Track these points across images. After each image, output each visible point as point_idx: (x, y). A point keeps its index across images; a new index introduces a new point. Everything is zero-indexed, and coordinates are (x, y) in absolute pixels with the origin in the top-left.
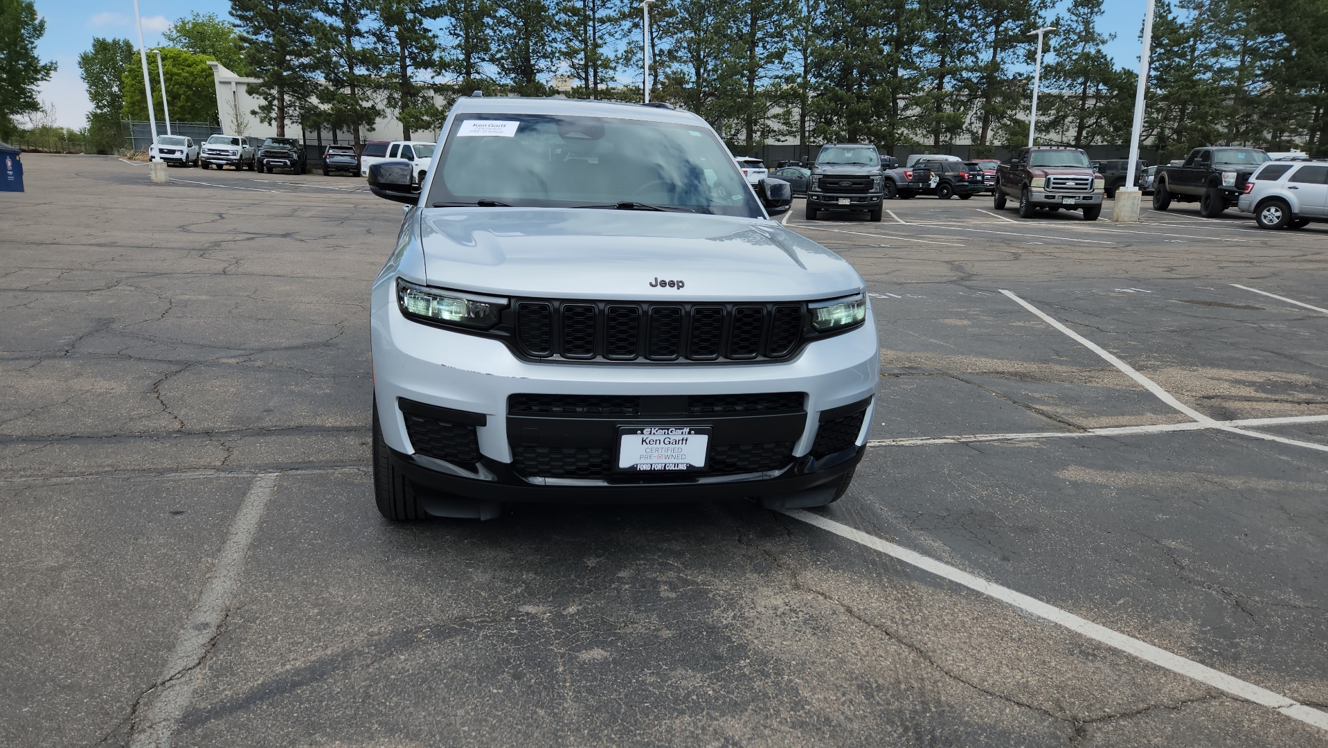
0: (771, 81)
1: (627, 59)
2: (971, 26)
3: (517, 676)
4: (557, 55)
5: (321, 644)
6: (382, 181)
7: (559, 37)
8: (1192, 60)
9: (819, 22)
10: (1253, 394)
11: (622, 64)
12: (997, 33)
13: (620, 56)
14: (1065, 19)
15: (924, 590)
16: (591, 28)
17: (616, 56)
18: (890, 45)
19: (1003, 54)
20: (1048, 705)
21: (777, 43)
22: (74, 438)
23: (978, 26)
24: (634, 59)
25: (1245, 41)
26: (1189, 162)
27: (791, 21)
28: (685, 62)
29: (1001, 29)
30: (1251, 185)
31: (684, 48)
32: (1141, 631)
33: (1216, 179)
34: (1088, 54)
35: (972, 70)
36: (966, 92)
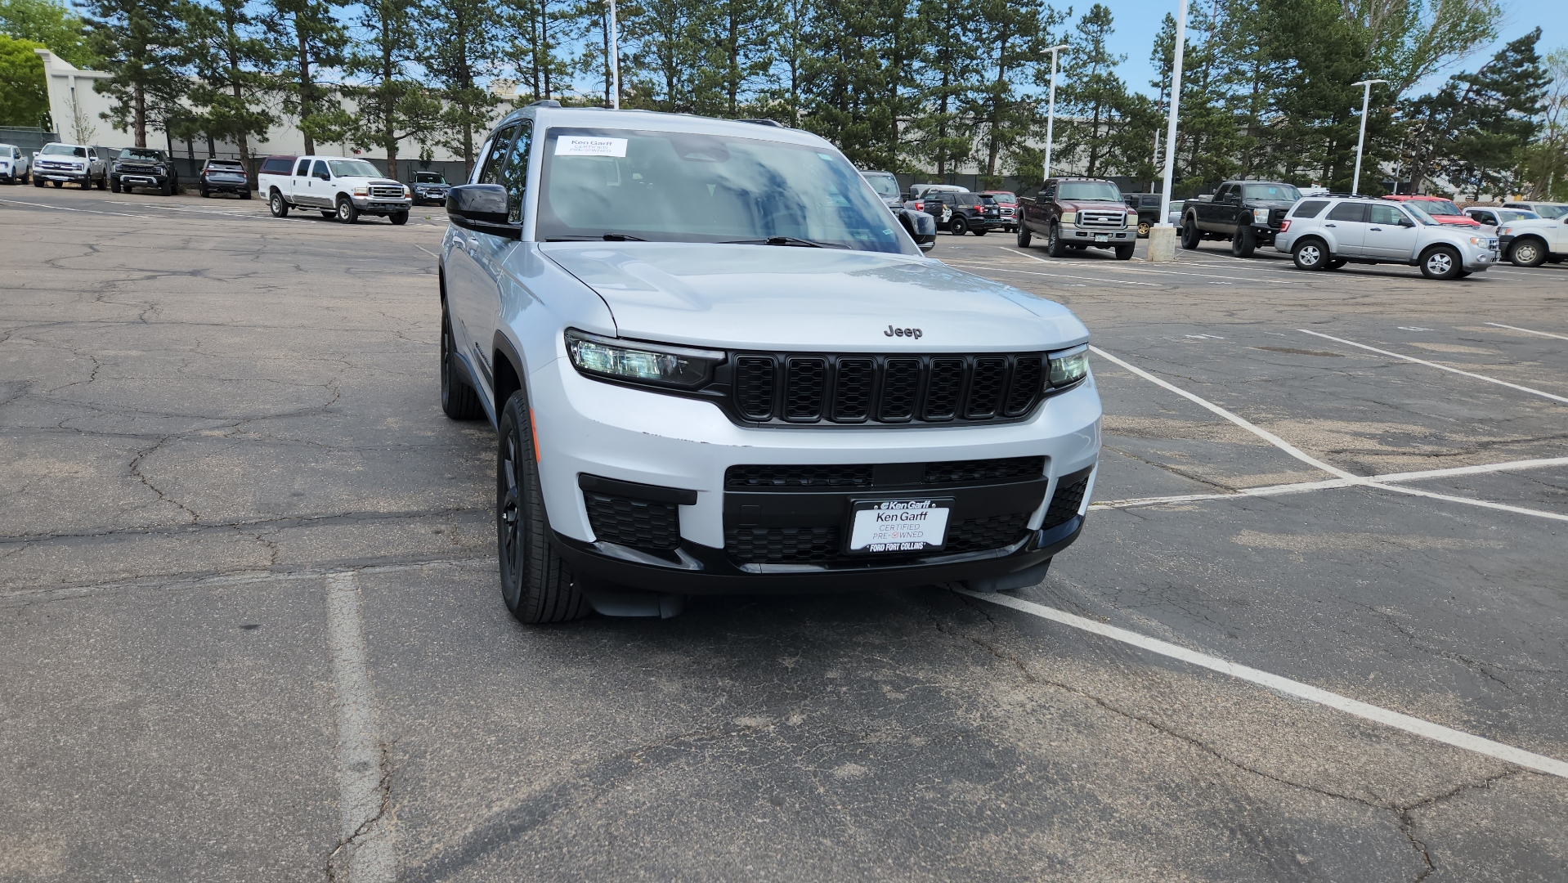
0: (757, 95)
1: (586, 63)
2: (976, 40)
3: (777, 802)
4: (500, 55)
5: (522, 778)
6: (465, 208)
7: (500, 33)
8: (1205, 87)
9: (808, 29)
10: (1378, 447)
11: (581, 70)
12: (1003, 49)
13: (577, 60)
14: (1074, 36)
15: (1169, 676)
16: (541, 25)
17: (572, 60)
18: (888, 58)
19: (1010, 73)
20: (1360, 794)
21: (761, 51)
22: (57, 537)
23: (983, 41)
24: (595, 63)
25: (1258, 67)
26: (1219, 197)
27: (777, 27)
28: (655, 70)
29: (1008, 45)
30: (1287, 223)
31: (654, 53)
32: (1407, 706)
33: (1247, 217)
34: (1099, 77)
35: (978, 90)
36: (972, 114)
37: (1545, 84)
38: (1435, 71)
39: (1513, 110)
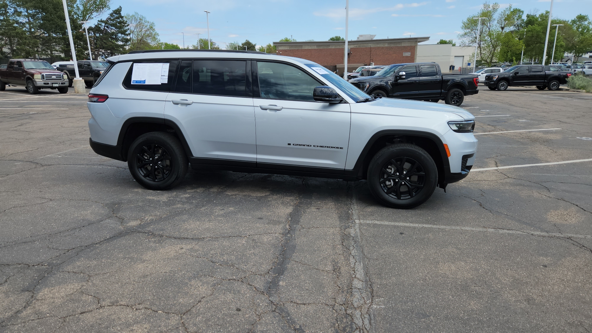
37: (128, 25)
38: (92, 18)
39: (120, 34)
